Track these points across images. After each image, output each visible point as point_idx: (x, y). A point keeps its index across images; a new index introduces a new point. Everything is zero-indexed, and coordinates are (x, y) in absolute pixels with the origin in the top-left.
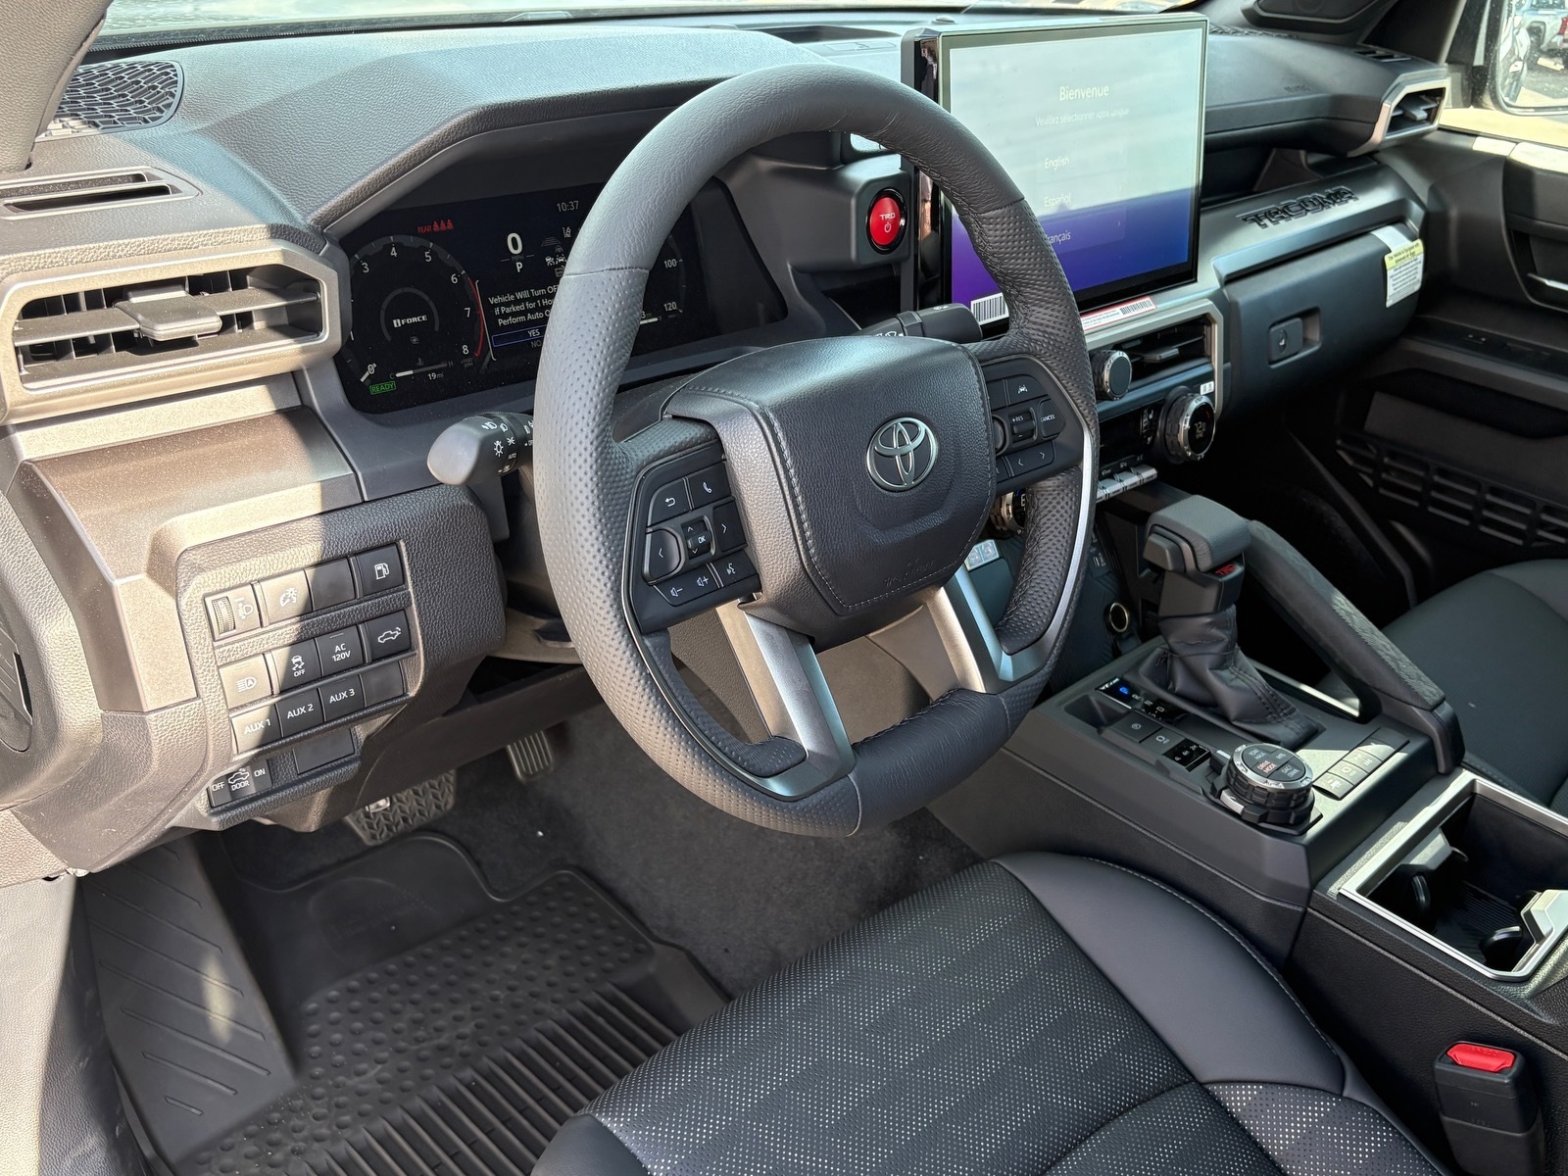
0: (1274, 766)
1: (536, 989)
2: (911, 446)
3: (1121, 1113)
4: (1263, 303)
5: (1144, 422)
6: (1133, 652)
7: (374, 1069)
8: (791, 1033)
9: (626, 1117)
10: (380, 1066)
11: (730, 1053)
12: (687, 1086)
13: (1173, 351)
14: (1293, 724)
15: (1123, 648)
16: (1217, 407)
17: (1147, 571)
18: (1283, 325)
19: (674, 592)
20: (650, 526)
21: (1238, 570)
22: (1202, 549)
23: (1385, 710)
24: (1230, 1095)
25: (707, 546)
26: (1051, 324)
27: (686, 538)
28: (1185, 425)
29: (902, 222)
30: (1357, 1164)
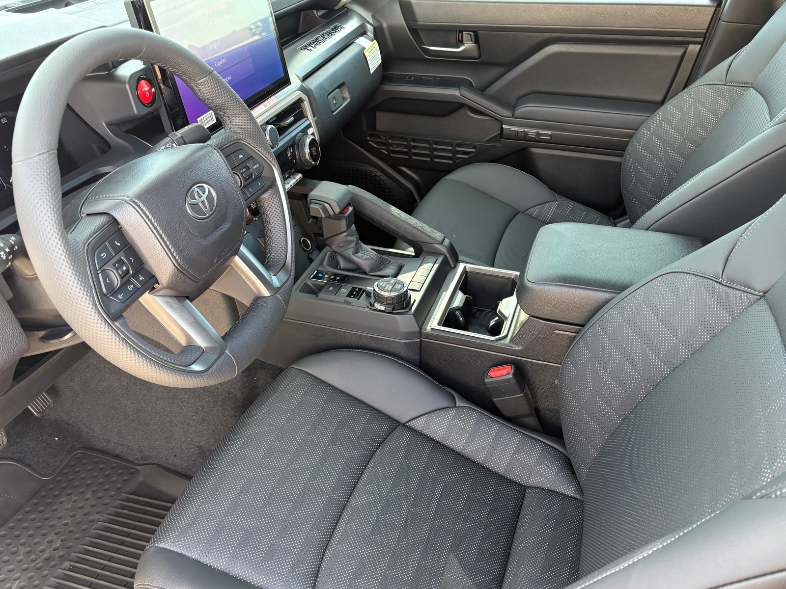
0: (391, 286)
1: (86, 511)
2: (204, 196)
3: (377, 449)
4: (321, 86)
5: (289, 154)
6: (317, 258)
7: (15, 584)
8: (230, 474)
9: (170, 539)
10: (17, 581)
11: (206, 493)
12: (193, 515)
13: (291, 119)
14: (392, 267)
15: (313, 257)
16: (317, 138)
17: (311, 220)
18: (332, 94)
19: (120, 297)
20: (99, 269)
21: (351, 209)
22: (334, 204)
23: (425, 249)
24: (416, 424)
25: (127, 271)
26: (243, 124)
27: (117, 269)
28: (307, 151)
29: (153, 90)
30: (470, 430)
